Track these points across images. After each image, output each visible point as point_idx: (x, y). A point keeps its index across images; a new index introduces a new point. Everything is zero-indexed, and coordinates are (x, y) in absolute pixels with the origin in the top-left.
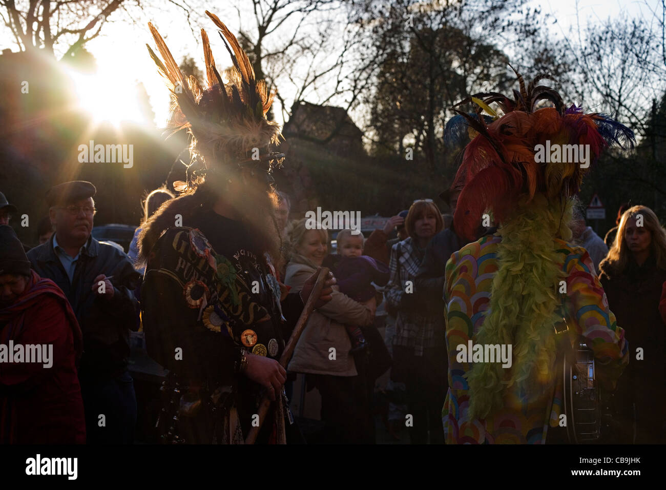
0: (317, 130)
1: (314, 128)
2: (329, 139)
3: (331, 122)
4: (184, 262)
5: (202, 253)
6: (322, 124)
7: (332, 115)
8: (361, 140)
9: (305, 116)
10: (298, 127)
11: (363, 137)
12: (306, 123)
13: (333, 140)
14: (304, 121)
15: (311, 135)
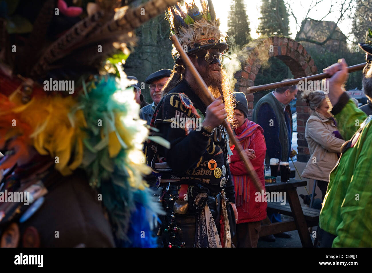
0: (318, 36)
1: (316, 35)
2: (325, 42)
3: (327, 31)
4: (179, 113)
5: (188, 106)
6: (321, 33)
7: (327, 27)
8: (346, 42)
9: (310, 27)
10: (306, 34)
11: (347, 40)
12: (311, 32)
13: (328, 42)
14: (310, 30)
15: (313, 40)
